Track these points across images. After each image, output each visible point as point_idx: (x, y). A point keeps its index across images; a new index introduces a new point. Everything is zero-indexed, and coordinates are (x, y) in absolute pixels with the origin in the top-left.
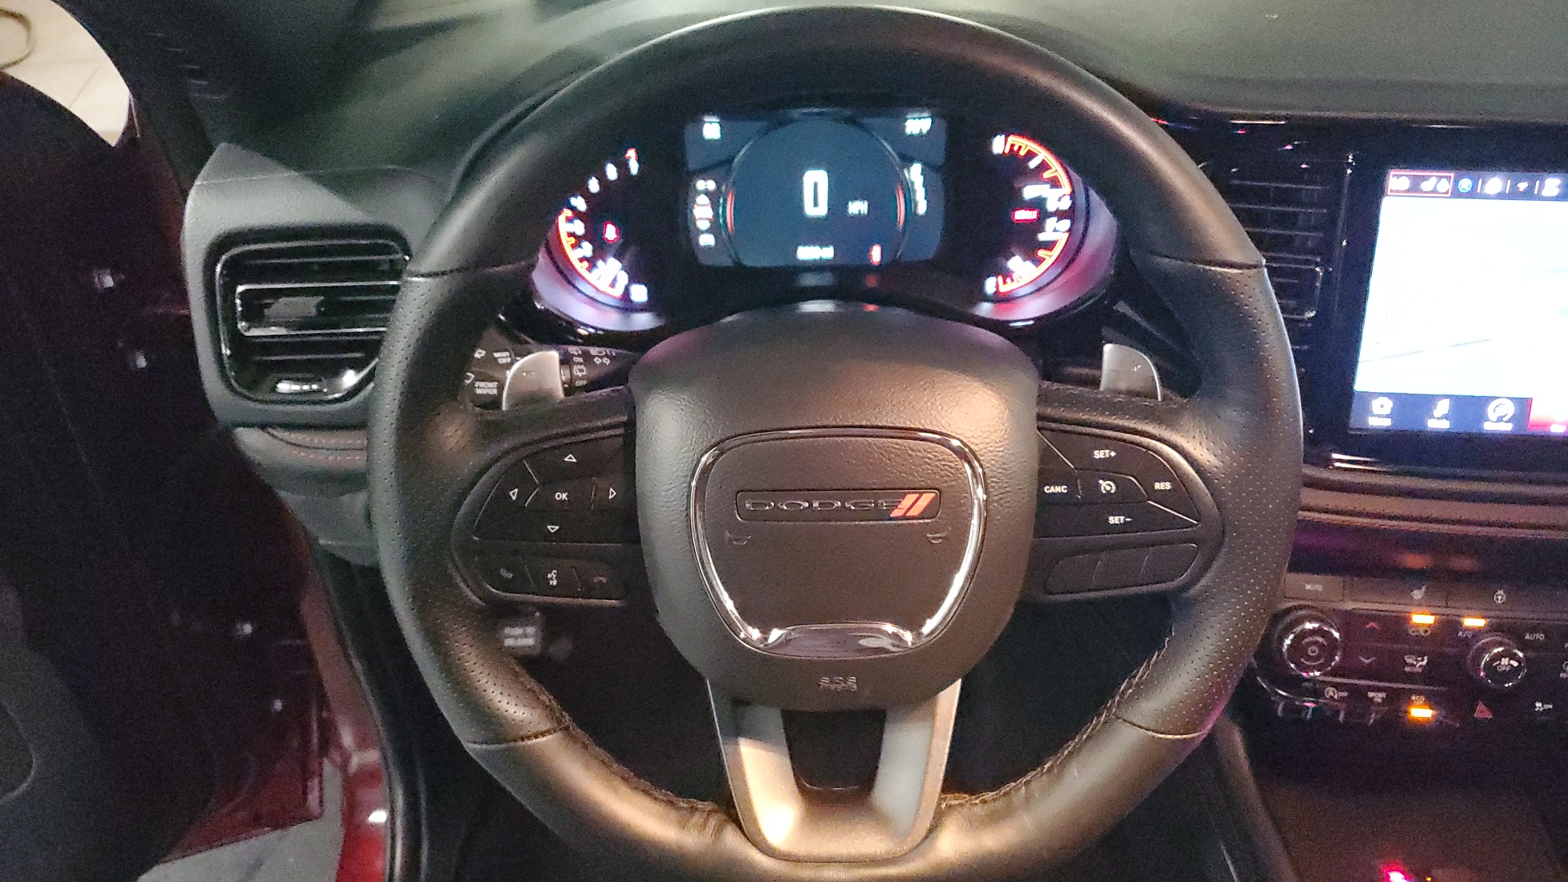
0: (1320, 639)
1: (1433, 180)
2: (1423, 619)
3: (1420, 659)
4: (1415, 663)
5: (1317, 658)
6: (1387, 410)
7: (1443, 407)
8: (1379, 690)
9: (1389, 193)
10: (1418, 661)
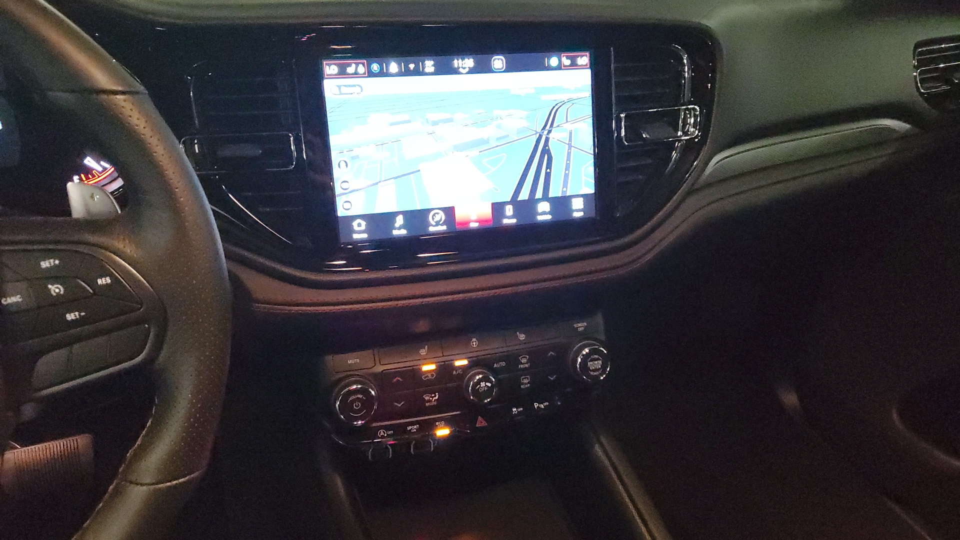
0: (360, 396)
1: (354, 66)
2: (428, 367)
3: (433, 395)
4: (431, 399)
5: (359, 411)
6: (363, 227)
7: (400, 220)
8: (412, 424)
9: (326, 77)
10: (433, 397)
